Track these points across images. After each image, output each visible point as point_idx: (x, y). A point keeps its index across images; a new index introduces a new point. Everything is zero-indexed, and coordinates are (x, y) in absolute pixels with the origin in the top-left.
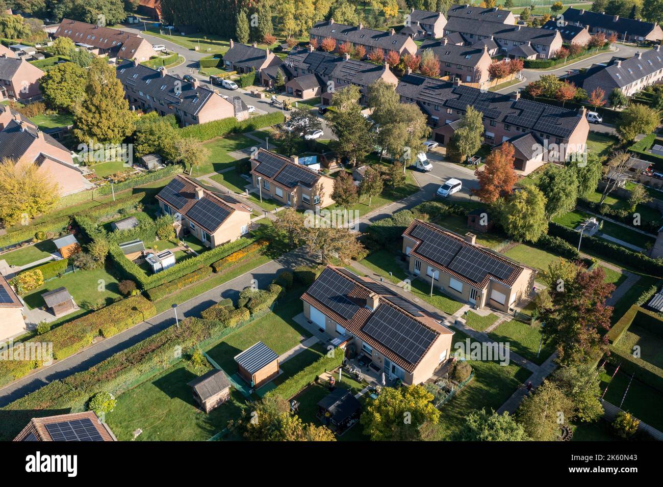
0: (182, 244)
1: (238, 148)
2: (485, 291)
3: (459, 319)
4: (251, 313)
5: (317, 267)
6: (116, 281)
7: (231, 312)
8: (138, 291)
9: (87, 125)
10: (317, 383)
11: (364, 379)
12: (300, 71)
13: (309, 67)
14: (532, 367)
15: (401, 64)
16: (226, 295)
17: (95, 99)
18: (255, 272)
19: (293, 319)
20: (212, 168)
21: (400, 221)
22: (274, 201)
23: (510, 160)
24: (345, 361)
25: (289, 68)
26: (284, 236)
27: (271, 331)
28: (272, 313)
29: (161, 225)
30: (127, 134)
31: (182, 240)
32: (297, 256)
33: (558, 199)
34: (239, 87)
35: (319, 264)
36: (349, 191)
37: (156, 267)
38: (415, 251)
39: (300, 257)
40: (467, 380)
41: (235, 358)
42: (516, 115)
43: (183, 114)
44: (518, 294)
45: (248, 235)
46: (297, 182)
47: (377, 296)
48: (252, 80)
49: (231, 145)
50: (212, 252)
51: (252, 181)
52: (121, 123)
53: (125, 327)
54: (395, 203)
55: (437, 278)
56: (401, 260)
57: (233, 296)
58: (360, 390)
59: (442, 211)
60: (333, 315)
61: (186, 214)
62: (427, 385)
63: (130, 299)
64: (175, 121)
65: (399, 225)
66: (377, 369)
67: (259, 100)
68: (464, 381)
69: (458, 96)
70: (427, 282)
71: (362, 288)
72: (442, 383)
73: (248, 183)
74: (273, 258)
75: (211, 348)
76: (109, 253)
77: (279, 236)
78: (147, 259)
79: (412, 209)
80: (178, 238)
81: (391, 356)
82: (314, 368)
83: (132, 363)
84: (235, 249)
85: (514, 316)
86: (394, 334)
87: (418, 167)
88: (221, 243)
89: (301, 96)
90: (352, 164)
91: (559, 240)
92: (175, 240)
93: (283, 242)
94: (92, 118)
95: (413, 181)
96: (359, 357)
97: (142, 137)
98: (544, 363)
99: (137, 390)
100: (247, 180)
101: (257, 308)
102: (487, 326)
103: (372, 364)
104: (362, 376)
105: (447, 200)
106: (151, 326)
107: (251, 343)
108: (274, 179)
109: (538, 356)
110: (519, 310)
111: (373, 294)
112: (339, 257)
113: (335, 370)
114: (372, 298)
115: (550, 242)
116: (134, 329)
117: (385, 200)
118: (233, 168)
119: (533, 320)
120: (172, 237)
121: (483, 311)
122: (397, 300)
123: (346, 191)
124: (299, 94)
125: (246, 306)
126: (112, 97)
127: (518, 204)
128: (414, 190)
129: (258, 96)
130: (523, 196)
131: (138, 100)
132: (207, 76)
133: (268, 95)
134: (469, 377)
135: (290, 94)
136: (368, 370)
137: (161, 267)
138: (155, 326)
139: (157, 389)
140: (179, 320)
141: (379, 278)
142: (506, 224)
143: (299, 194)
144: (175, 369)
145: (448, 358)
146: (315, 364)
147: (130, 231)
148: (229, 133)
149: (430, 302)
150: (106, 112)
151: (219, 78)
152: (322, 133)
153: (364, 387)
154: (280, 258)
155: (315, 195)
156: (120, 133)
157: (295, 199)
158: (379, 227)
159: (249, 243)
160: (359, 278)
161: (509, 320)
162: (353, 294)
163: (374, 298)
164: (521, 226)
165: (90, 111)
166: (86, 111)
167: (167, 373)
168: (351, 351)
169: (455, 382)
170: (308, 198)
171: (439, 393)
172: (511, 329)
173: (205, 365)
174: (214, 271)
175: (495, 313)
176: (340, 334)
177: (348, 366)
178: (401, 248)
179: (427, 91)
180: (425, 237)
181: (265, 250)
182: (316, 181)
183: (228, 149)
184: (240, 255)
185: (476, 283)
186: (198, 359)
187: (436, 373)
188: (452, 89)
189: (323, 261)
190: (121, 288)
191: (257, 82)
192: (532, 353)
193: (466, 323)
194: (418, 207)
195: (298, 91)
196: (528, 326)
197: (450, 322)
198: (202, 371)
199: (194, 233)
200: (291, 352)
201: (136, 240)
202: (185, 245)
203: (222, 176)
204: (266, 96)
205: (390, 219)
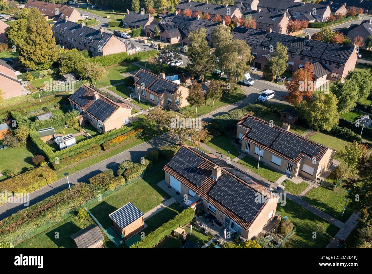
0: (83, 131)
1: (127, 71)
2: (298, 165)
3: (280, 186)
4: (126, 180)
5: (176, 147)
6: (33, 156)
7: (111, 179)
8: (46, 163)
9: (27, 53)
10: (173, 235)
11: (209, 232)
12: (169, 27)
13: (175, 24)
14: (338, 223)
15: (232, 24)
16: (109, 166)
17: (32, 36)
18: (131, 151)
19: (157, 184)
20: (110, 83)
21: (235, 116)
22: (148, 103)
23: (310, 74)
24: (195, 218)
25: (163, 26)
26: (154, 126)
27: (140, 193)
28: (142, 180)
29: (69, 117)
30: (54, 60)
31: (83, 128)
32: (163, 139)
33: (345, 101)
34: (131, 37)
35: (177, 145)
36: (199, 96)
37: (62, 146)
38: (246, 136)
39: (164, 140)
40: (289, 234)
41: (110, 215)
42: (308, 50)
43: (93, 50)
44: (323, 168)
45: (129, 125)
46: (164, 90)
47: (220, 168)
48: (140, 33)
49: (124, 69)
50: (102, 136)
51: (135, 90)
52: (50, 52)
53: (33, 190)
54: (230, 105)
55: (262, 155)
56: (236, 143)
57: (114, 167)
58: (206, 242)
59: (263, 110)
60: (187, 183)
61: (86, 110)
62: (259, 239)
63: (39, 169)
64: (88, 54)
65: (234, 119)
66: (220, 224)
67: (143, 44)
68: (288, 235)
69: (269, 39)
70: (254, 158)
71: (208, 162)
72: (271, 237)
73: (132, 92)
74: (145, 141)
75: (94, 206)
76: (29, 136)
77: (150, 125)
78: (55, 140)
79: (242, 109)
80: (80, 127)
81: (231, 215)
82: (170, 224)
83: (31, 218)
84: (119, 134)
85: (320, 184)
86: (233, 198)
87: (244, 83)
88: (109, 130)
89: (169, 42)
90: (201, 80)
91: (346, 130)
92: (78, 128)
93: (153, 130)
94: (30, 49)
95: (242, 92)
96: (206, 215)
97: (64, 62)
98: (347, 221)
99: (34, 240)
100: (132, 90)
101: (130, 176)
102: (301, 191)
103: (216, 220)
104: (208, 230)
105: (265, 103)
106: (52, 189)
107: (125, 202)
108: (149, 89)
109: (342, 215)
110: (323, 179)
111: (217, 166)
112: (192, 140)
113: (187, 225)
114: (216, 169)
115: (340, 131)
116: (39, 191)
117: (223, 103)
118: (123, 83)
119: (335, 187)
120: (76, 126)
121: (297, 180)
122: (234, 171)
123: (197, 95)
124: (168, 40)
125: (123, 175)
126: (43, 34)
127: (318, 104)
128: (243, 97)
129: (143, 42)
130: (322, 98)
131: (67, 43)
132: (112, 31)
133: (149, 42)
134: (291, 232)
135: (163, 41)
136: (213, 225)
137: (65, 146)
138: (55, 189)
139: (49, 239)
140: (72, 185)
141: (220, 155)
142: (309, 118)
143: (166, 98)
144: (65, 222)
145: (274, 216)
146: (171, 221)
147: (46, 121)
148: (122, 62)
149: (257, 173)
150: (39, 45)
151: (119, 31)
152: (182, 63)
153: (210, 239)
154: (150, 141)
155: (176, 99)
156: (50, 59)
157: (163, 102)
158: (220, 120)
159: (129, 130)
160: (206, 155)
161: (317, 187)
162: (202, 167)
163: (217, 169)
164: (320, 119)
165: (29, 44)
166: (26, 44)
167: (58, 226)
168: (199, 210)
169: (280, 236)
170: (171, 100)
171: (268, 244)
172: (319, 194)
173: (88, 220)
174: (103, 149)
175: (306, 182)
176: (192, 196)
177: (197, 222)
178: (235, 134)
179: (249, 37)
180: (253, 126)
181: (140, 135)
182: (177, 89)
183: (121, 71)
184: (122, 138)
185: (292, 159)
186: (83, 215)
187: (265, 228)
188: (265, 35)
189: (180, 143)
190: (34, 160)
191: (143, 34)
192: (337, 213)
193: (285, 189)
194: (246, 107)
195: (167, 38)
196: (331, 191)
197: (273, 188)
198: (85, 224)
199: (92, 123)
200: (154, 210)
201: (50, 128)
202: (85, 131)
203: (115, 87)
204: (148, 42)
205: (227, 115)
